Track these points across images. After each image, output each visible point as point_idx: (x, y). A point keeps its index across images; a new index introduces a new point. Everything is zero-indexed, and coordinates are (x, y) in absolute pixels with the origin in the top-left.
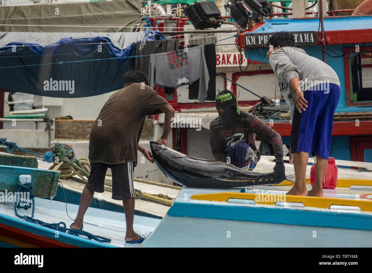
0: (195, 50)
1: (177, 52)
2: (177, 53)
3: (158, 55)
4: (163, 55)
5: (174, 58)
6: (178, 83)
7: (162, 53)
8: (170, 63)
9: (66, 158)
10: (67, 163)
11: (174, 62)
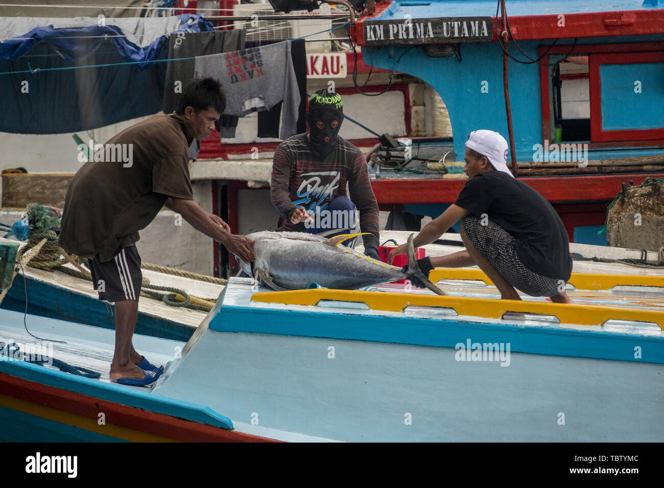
0: (276, 49)
1: (243, 53)
2: (243, 55)
3: (210, 57)
4: (217, 57)
5: (238, 63)
6: (245, 108)
7: (215, 53)
8: (231, 72)
9: (51, 231)
10: (54, 242)
11: (239, 70)
